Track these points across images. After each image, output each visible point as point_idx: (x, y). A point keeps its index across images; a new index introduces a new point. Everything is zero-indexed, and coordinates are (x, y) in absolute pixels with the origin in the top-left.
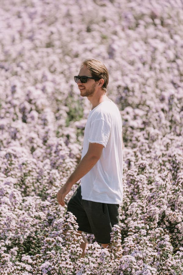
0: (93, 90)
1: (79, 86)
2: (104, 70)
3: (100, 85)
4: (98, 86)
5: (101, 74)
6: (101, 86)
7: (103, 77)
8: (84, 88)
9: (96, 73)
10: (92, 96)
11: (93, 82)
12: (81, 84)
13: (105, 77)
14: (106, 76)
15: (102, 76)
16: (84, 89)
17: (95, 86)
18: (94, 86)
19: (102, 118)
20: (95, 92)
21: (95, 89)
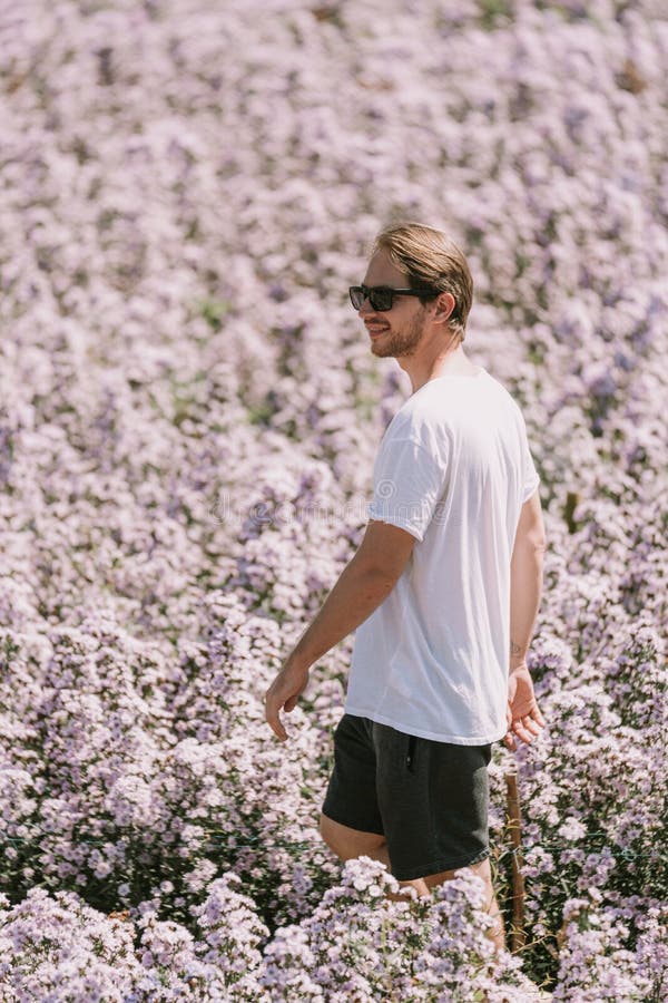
0: (416, 336)
1: (366, 321)
2: (454, 261)
3: (442, 315)
4: (433, 320)
5: (443, 275)
6: (443, 317)
7: (449, 285)
8: (385, 327)
9: (425, 275)
10: (412, 354)
11: (413, 306)
12: (373, 315)
13: (457, 286)
14: (459, 283)
15: (445, 282)
16: (384, 330)
17: (422, 320)
18: (419, 321)
19: (412, 437)
20: (423, 343)
21: (421, 330)
